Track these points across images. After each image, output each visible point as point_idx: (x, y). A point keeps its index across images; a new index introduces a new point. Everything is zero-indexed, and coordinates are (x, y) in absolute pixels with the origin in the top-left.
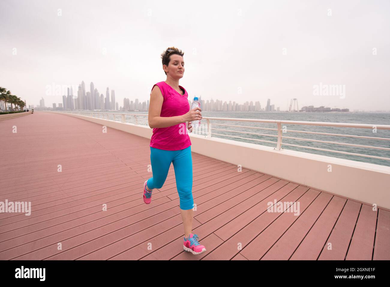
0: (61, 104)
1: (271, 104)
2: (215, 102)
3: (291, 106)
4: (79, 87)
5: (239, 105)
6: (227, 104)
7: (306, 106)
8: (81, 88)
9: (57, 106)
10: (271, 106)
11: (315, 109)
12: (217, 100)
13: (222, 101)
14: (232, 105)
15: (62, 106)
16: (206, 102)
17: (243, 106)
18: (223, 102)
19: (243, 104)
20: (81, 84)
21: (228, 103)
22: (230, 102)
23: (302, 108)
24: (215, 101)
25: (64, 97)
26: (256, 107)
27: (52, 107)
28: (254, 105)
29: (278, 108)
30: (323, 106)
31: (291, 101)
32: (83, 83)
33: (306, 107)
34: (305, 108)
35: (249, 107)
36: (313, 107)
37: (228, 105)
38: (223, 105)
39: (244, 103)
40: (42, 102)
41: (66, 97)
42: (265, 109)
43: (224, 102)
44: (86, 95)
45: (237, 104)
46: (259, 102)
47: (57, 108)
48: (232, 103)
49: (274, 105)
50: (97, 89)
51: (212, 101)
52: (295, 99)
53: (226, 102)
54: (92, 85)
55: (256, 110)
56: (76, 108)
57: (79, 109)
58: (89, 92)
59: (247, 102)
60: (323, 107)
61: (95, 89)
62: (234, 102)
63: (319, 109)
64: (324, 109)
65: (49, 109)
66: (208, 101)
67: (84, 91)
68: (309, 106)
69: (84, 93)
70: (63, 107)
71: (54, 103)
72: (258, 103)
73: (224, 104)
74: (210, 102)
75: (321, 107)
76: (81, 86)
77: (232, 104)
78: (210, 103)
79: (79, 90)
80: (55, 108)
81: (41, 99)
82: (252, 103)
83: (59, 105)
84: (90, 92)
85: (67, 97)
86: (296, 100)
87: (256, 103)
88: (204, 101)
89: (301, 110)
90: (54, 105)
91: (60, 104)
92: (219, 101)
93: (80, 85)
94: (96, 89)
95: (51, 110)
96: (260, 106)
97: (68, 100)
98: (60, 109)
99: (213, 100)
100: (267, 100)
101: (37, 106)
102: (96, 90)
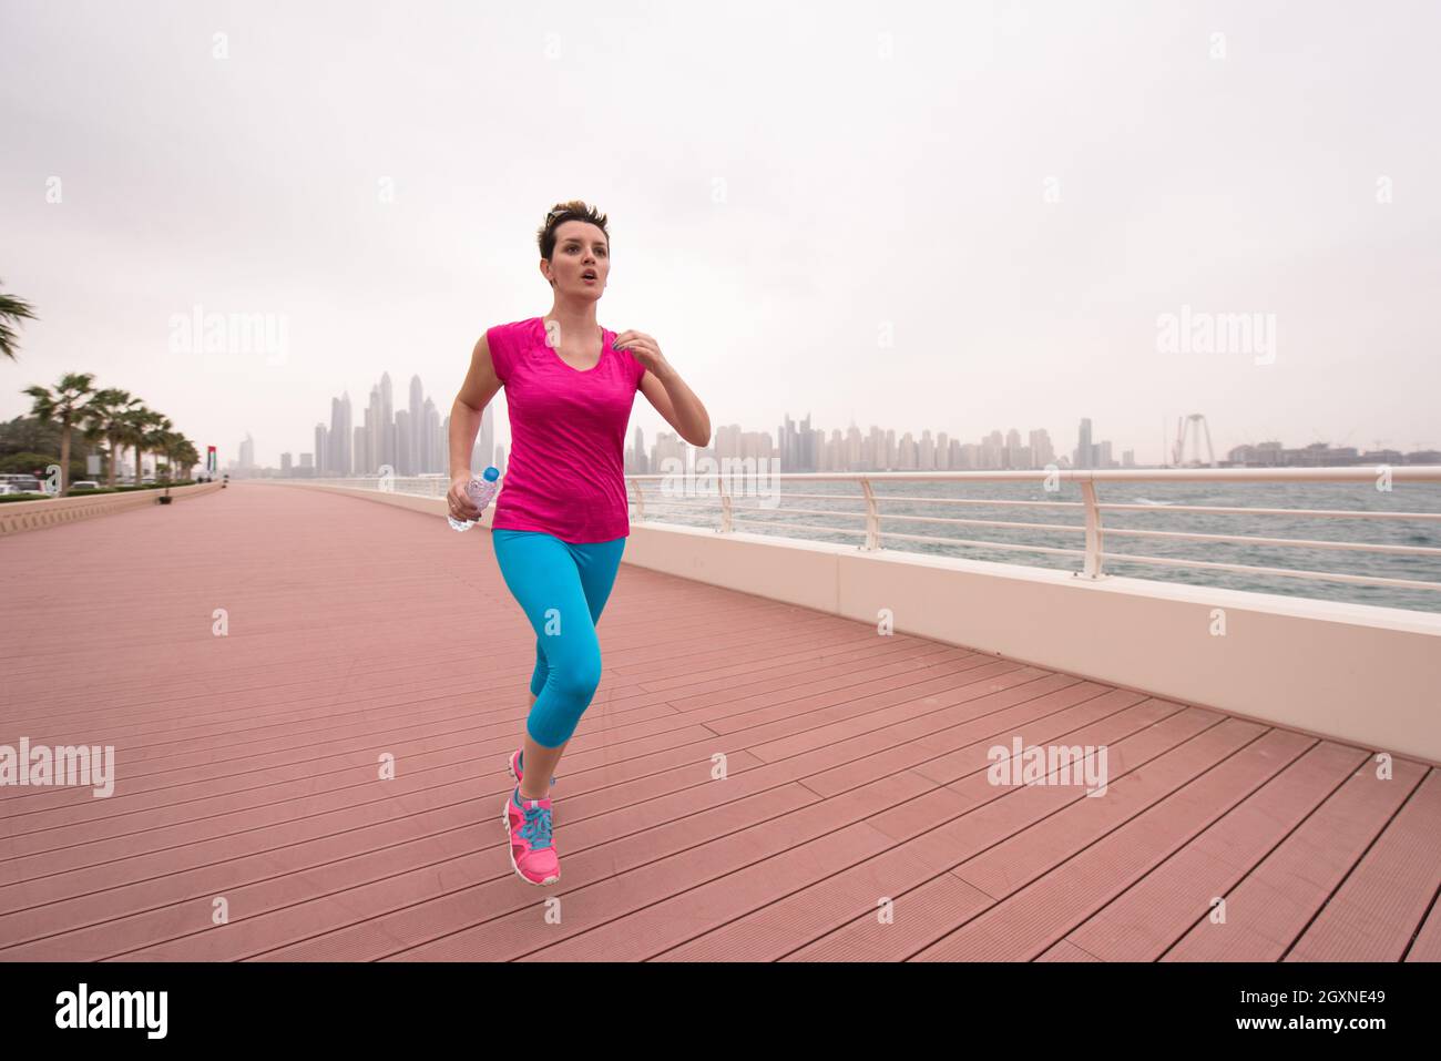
0: (310, 455)
1: (1096, 439)
2: (866, 438)
3: (1180, 443)
4: (374, 395)
5: (962, 443)
6: (915, 444)
7: (1248, 443)
8: (381, 395)
9: (296, 462)
10: (1095, 448)
11: (1287, 456)
12: (874, 430)
13: (891, 433)
14: (936, 445)
15: (311, 463)
16: (828, 438)
17: (978, 448)
18: (898, 438)
19: (979, 442)
20: (378, 382)
21: (917, 438)
22: (927, 433)
23: (1232, 453)
24: (865, 432)
25: (319, 431)
26: (1034, 455)
27: (277, 465)
28: (1025, 442)
29: (1128, 456)
30: (1323, 441)
31: (1180, 425)
32: (386, 380)
33: (1246, 446)
34: (1242, 455)
35: (1006, 452)
36: (1277, 445)
37: (916, 447)
38: (897, 445)
39: (985, 440)
40: (246, 448)
41: (325, 429)
42: (1071, 462)
43: (901, 437)
44: (394, 421)
45: (954, 443)
46: (1043, 433)
47: (293, 469)
48: (934, 437)
49: (1108, 445)
50: (432, 399)
51: (854, 431)
52: (1196, 418)
53: (908, 436)
54: (416, 386)
55: (1034, 464)
56: (358, 471)
57: (368, 472)
58: (404, 412)
59: (997, 436)
60: (1322, 446)
61: (425, 399)
62: (942, 437)
63: (1305, 456)
64: (1328, 453)
65: (266, 473)
66: (837, 433)
67: (388, 408)
68: (1262, 445)
69: (388, 418)
70: (314, 465)
71: (284, 452)
72: (1040, 437)
73: (901, 442)
74: (844, 436)
75: (1310, 447)
76: (379, 391)
77: (932, 443)
78: (848, 440)
79: (372, 403)
80: (288, 471)
81: (244, 439)
82: (1014, 436)
83: (302, 461)
84: (408, 411)
85: (329, 429)
86: (1201, 421)
87: (1033, 435)
88: (820, 434)
89: (1226, 459)
90: (286, 458)
91: (305, 457)
92: (882, 432)
93: (375, 387)
94: (429, 400)
95: (275, 477)
96: (1052, 448)
97: (332, 442)
98: (304, 472)
99: (858, 430)
100: (1079, 423)
101: (231, 463)
102: (429, 404)
